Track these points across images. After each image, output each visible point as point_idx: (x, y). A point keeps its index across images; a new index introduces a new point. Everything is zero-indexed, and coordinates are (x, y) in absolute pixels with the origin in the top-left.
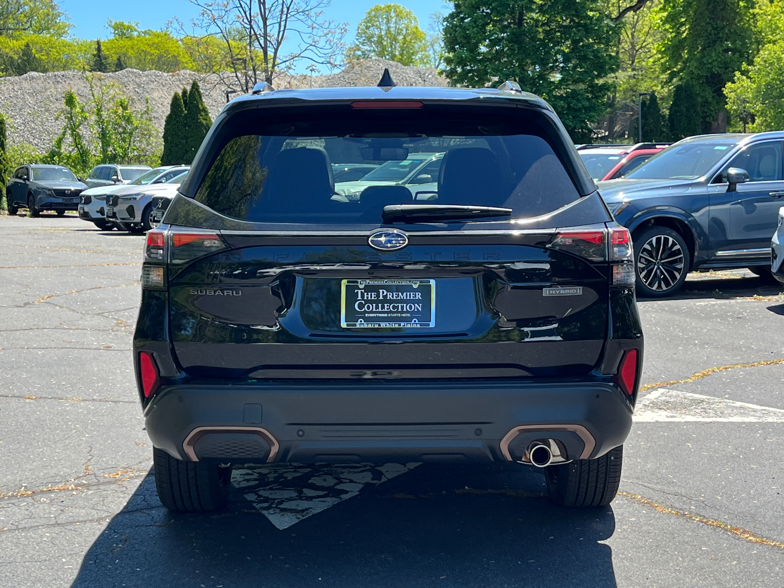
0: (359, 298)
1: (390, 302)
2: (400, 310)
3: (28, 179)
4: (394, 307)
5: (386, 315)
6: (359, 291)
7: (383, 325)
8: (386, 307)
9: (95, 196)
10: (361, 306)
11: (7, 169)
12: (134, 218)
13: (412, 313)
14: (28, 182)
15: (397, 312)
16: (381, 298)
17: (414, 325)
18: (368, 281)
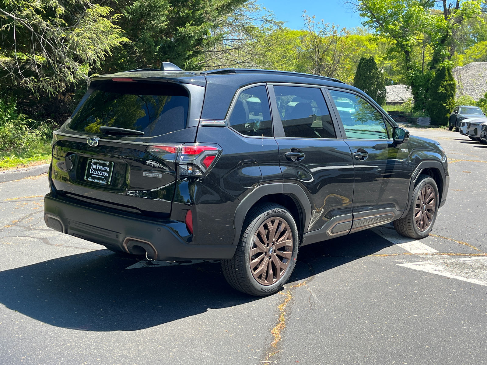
3: (457, 113)
4: (101, 173)
5: (97, 176)
7: (96, 180)
9: (467, 123)
11: (453, 107)
12: (477, 135)
14: (457, 114)
17: (103, 182)
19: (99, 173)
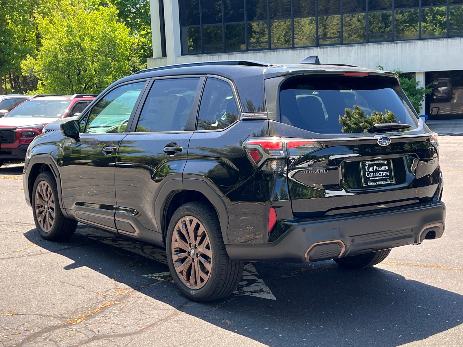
0: (367, 170)
1: (378, 171)
2: (382, 175)
4: (380, 174)
5: (377, 178)
6: (367, 167)
7: (378, 183)
8: (377, 174)
10: (368, 175)
13: (386, 176)
15: (381, 176)
16: (375, 170)
18: (369, 162)
19: (378, 174)
